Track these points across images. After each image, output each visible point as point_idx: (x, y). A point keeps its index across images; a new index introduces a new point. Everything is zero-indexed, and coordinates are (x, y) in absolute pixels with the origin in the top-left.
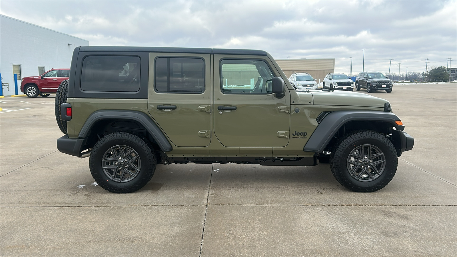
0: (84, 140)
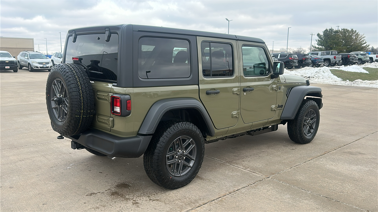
0: (152, 137)
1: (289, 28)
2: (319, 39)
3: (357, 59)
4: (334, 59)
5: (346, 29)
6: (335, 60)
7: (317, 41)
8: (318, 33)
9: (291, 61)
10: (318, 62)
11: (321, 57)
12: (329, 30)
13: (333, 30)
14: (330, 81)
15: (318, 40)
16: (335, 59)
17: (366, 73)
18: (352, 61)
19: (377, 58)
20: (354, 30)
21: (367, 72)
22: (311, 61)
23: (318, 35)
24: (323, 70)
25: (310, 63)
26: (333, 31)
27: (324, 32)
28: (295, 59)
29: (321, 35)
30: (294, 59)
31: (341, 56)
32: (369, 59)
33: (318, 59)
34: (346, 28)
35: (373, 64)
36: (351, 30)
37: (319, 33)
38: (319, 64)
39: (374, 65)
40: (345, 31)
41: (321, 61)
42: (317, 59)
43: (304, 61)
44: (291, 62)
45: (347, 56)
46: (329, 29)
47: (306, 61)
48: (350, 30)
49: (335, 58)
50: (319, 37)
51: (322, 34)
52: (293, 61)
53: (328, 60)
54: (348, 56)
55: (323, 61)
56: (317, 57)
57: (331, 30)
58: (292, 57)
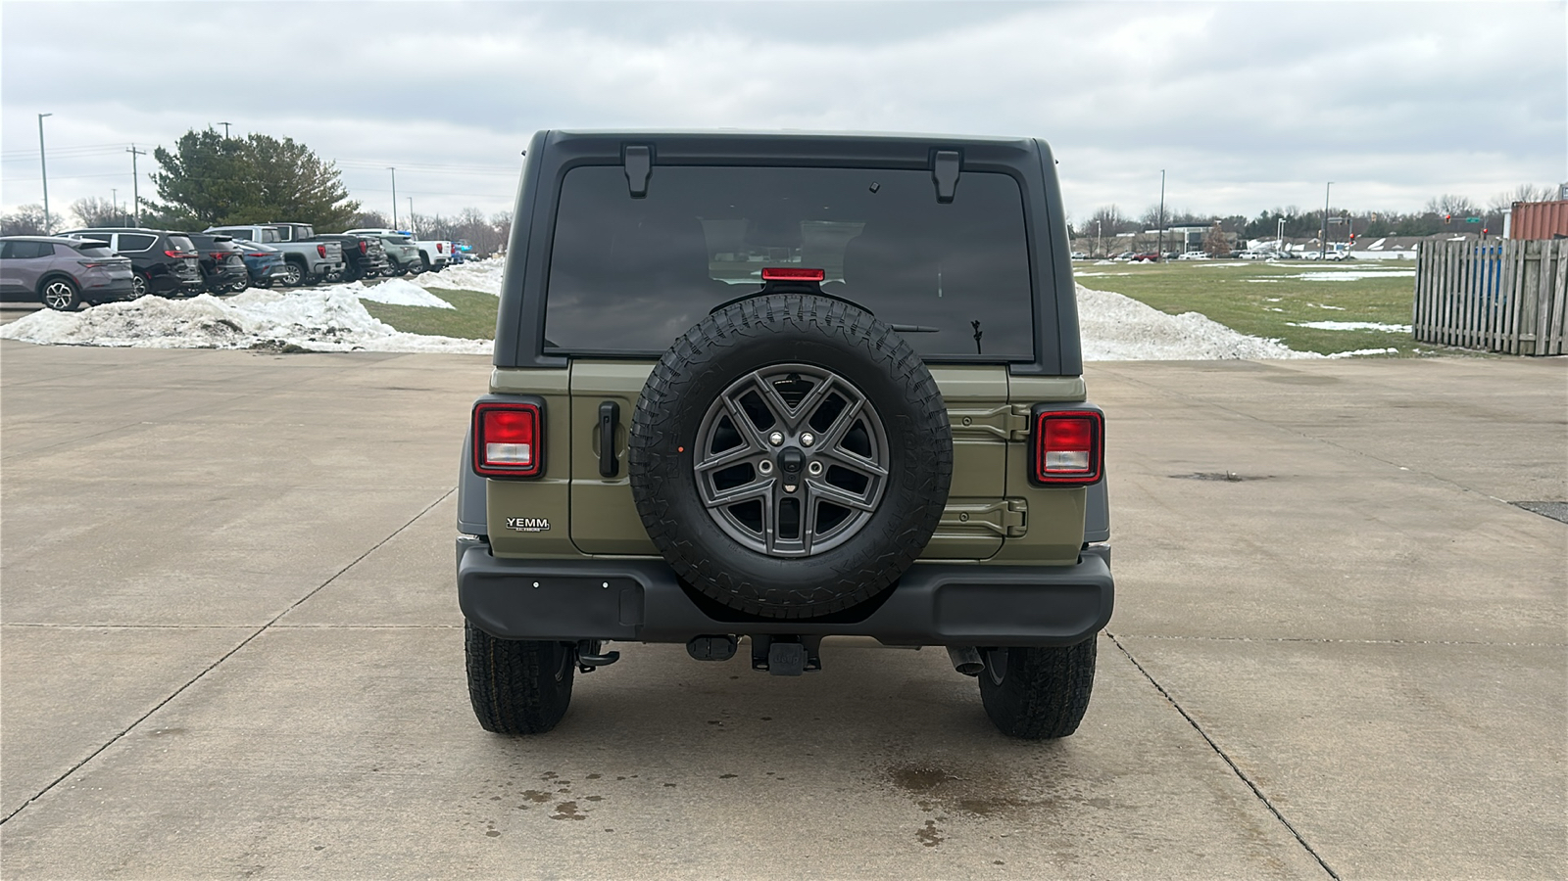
1: (43, 118)
2: (164, 173)
3: (385, 256)
4: (318, 259)
5: (268, 137)
6: (322, 261)
7: (156, 182)
8: (159, 148)
9: (176, 264)
10: (269, 270)
11: (276, 250)
12: (200, 136)
13: (220, 136)
14: (424, 343)
15: (161, 175)
16: (323, 257)
17: (447, 309)
18: (374, 265)
19: (441, 255)
20: (297, 142)
21: (448, 305)
22: (244, 266)
23: (160, 154)
24: (337, 302)
25: (241, 274)
26: (218, 142)
27: (181, 143)
28: (188, 258)
29: (172, 155)
30: (184, 258)
31: (340, 246)
32: (418, 257)
33: (266, 258)
34: (265, 134)
35: (447, 277)
36: (284, 141)
37: (162, 148)
38: (273, 276)
39: (451, 279)
40: (266, 145)
41: (277, 263)
42: (261, 259)
43: (219, 264)
44: (177, 271)
45: (356, 246)
46: (201, 133)
47: (226, 264)
48: (282, 142)
49: (322, 252)
50: (165, 163)
51: (173, 151)
52: (183, 264)
53: (295, 260)
54: (360, 247)
55: (283, 263)
56: (259, 250)
57: (210, 137)
58: (178, 248)
